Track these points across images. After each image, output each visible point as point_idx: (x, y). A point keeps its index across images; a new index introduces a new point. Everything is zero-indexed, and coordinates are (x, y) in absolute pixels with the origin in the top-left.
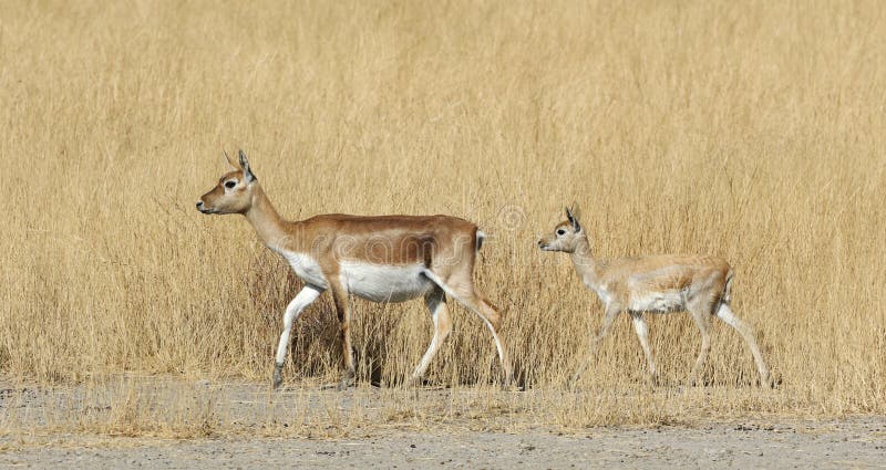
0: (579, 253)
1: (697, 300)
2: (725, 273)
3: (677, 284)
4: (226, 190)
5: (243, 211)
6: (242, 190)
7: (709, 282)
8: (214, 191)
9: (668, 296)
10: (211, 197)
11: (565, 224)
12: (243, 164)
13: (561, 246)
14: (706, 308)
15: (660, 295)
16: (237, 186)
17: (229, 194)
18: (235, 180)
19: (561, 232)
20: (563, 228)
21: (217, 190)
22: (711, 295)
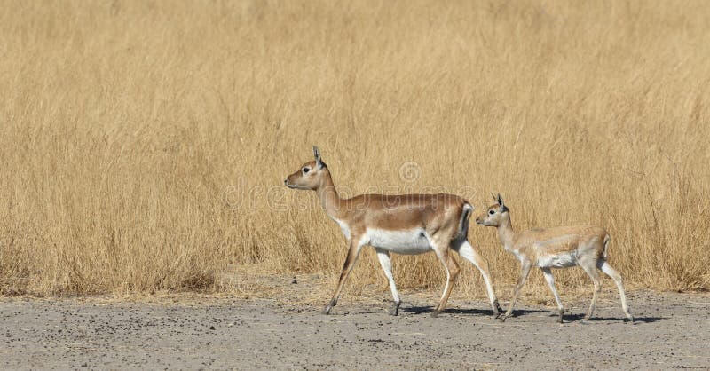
0: (503, 227)
1: (584, 258)
2: (603, 238)
3: (567, 249)
4: (303, 173)
5: (315, 189)
6: (314, 174)
7: (591, 244)
8: (296, 174)
9: (560, 257)
10: (294, 177)
11: (495, 206)
12: (317, 156)
13: (492, 222)
14: (593, 264)
15: (554, 256)
16: (310, 171)
17: (306, 177)
18: (309, 167)
19: (492, 213)
20: (493, 210)
21: (299, 173)
22: (594, 253)
